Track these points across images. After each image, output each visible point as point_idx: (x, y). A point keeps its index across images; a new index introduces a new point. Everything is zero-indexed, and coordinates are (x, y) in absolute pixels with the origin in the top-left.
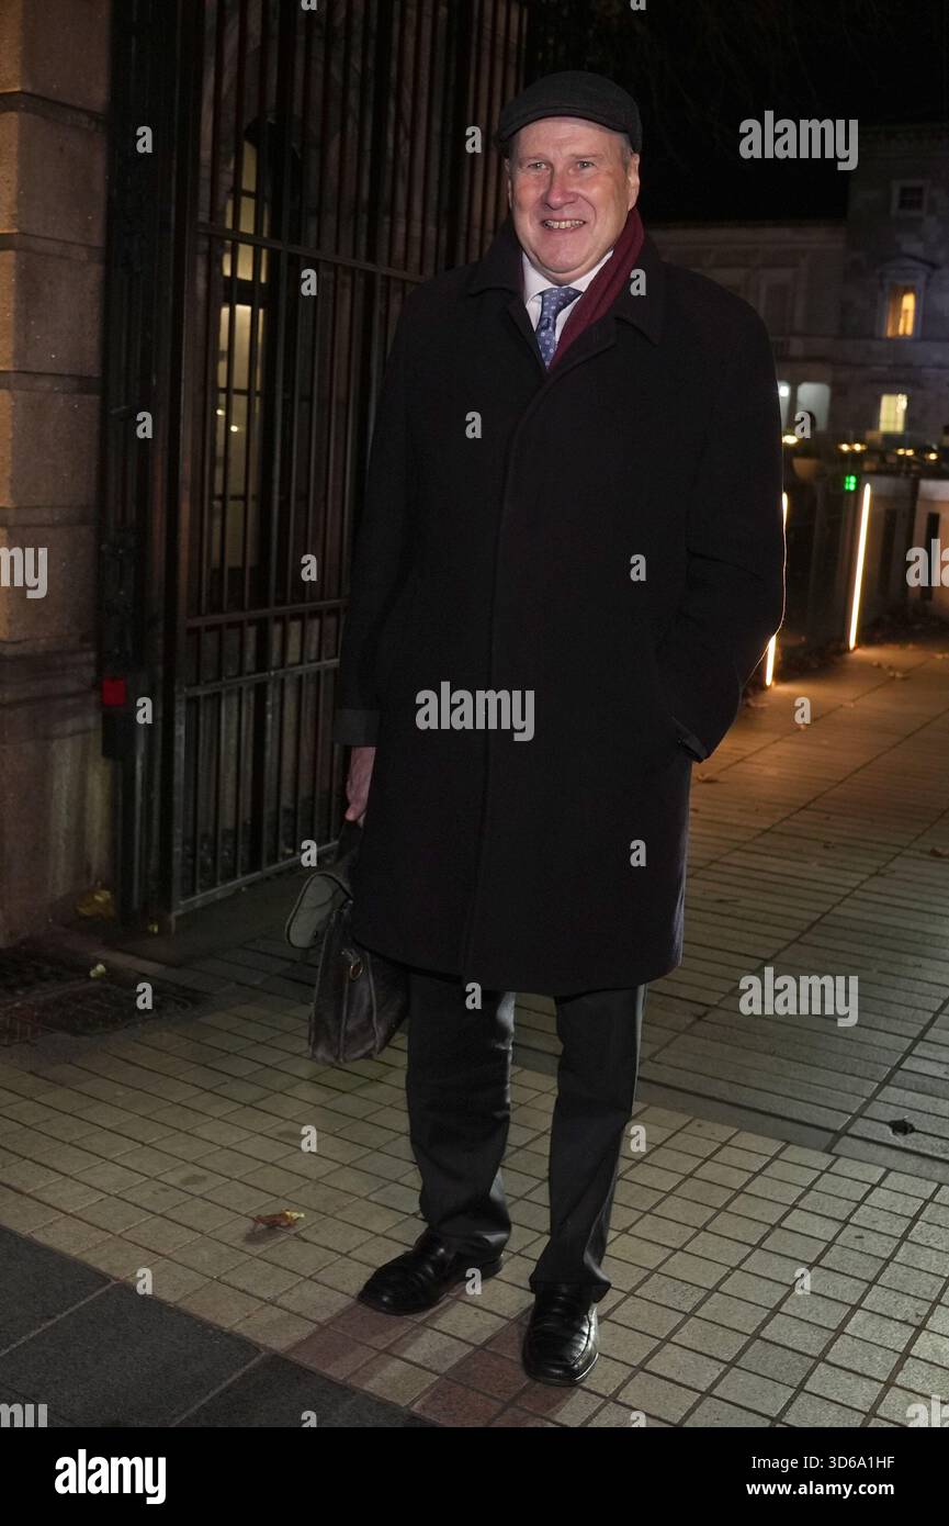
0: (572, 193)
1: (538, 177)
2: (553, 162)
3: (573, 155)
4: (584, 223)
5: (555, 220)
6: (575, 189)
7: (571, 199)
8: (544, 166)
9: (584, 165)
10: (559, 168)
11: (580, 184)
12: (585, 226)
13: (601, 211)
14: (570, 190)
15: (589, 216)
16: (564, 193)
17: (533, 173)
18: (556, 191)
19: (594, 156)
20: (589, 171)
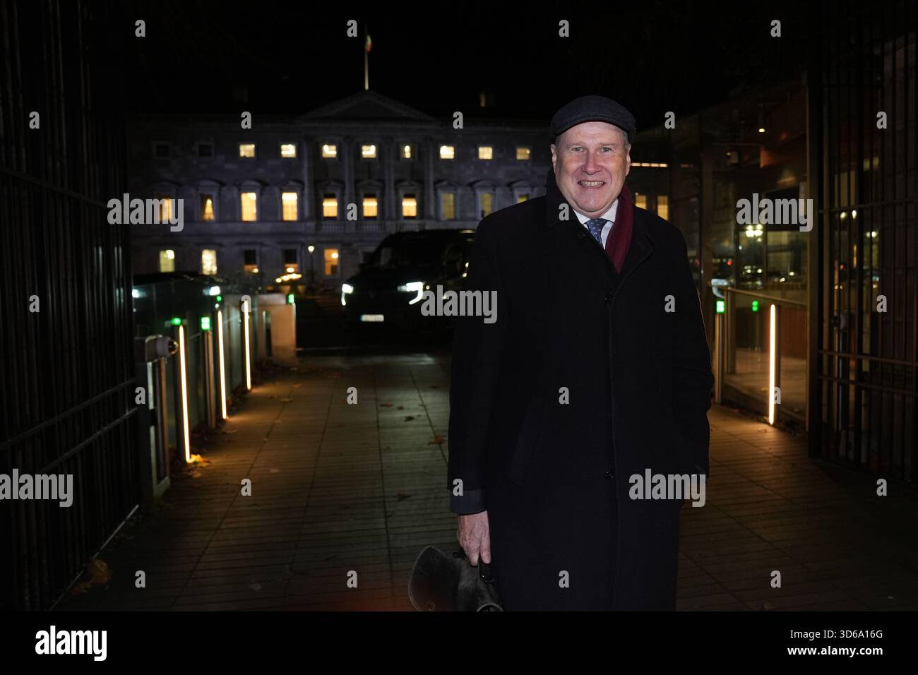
0: (599, 166)
1: (578, 156)
2: (588, 147)
3: (601, 143)
4: (604, 183)
5: (588, 181)
6: (602, 164)
7: (600, 169)
8: (581, 150)
9: (606, 150)
10: (592, 151)
11: (604, 161)
12: (605, 186)
13: (615, 177)
14: (599, 164)
15: (608, 181)
16: (596, 166)
17: (575, 153)
18: (591, 164)
19: (613, 144)
20: (609, 153)
